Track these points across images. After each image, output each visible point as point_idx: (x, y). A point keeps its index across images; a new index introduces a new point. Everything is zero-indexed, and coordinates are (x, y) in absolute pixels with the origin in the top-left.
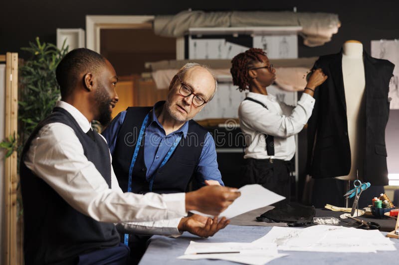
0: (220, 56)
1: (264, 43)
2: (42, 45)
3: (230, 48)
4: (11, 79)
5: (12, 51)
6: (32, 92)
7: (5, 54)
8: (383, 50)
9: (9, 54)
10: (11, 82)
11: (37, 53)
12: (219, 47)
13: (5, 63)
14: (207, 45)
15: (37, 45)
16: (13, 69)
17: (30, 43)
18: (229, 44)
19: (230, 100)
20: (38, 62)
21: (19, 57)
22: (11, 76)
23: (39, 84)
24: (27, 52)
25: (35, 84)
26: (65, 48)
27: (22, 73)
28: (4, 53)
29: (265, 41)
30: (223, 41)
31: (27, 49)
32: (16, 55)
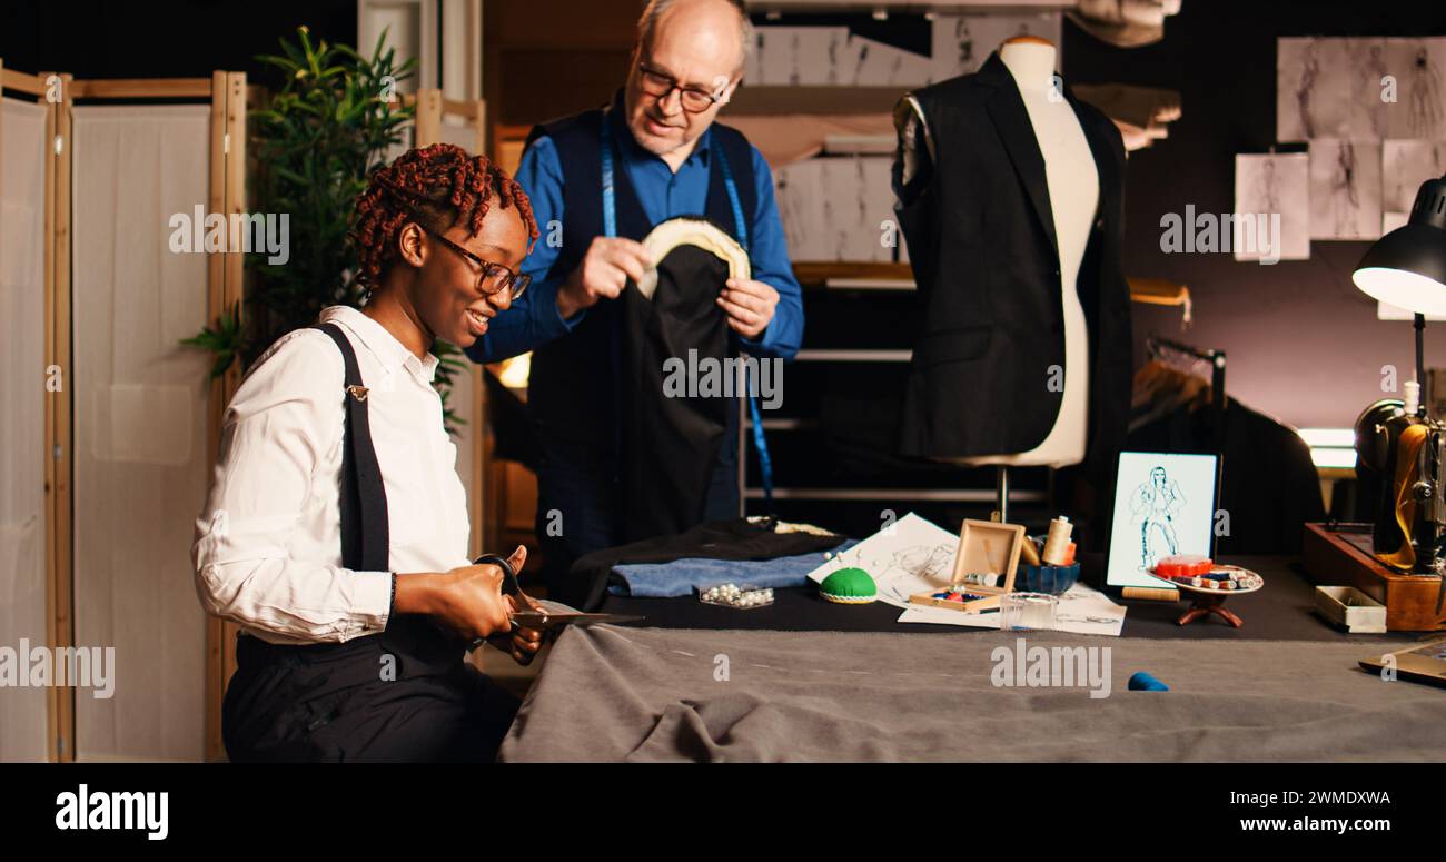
0: (833, 75)
1: (964, 38)
2: (316, 49)
3: (864, 55)
4: (227, 149)
5: (231, 67)
6: (285, 183)
7: (210, 75)
8: (1311, 66)
9: (221, 76)
10: (226, 155)
11: (301, 74)
12: (832, 51)
13: (208, 100)
14: (796, 42)
15: (302, 50)
16: (233, 119)
17: (284, 44)
18: (859, 42)
19: (862, 207)
20: (303, 98)
21: (250, 81)
22: (227, 139)
23: (308, 164)
24: (273, 66)
25: (296, 163)
26: (383, 55)
27: (258, 128)
28: (208, 74)
29: (966, 32)
30: (843, 32)
31: (273, 59)
32: (242, 77)
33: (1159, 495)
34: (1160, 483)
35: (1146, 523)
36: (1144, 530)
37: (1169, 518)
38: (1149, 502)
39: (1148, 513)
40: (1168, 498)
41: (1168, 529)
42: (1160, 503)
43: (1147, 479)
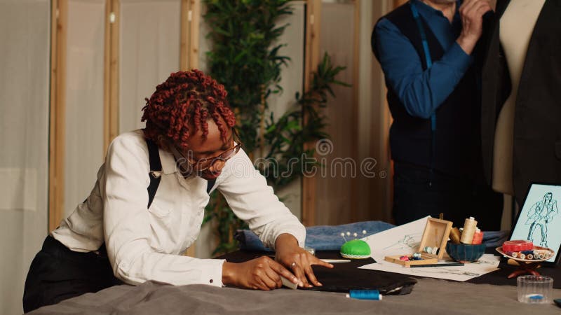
4: (190, 19)
10: (189, 22)
16: (193, 3)
22: (190, 13)
33: (545, 208)
34: (548, 201)
35: (533, 224)
36: (531, 228)
37: (546, 222)
38: (539, 212)
39: (537, 218)
40: (549, 210)
41: (544, 227)
42: (544, 213)
43: (541, 199)
